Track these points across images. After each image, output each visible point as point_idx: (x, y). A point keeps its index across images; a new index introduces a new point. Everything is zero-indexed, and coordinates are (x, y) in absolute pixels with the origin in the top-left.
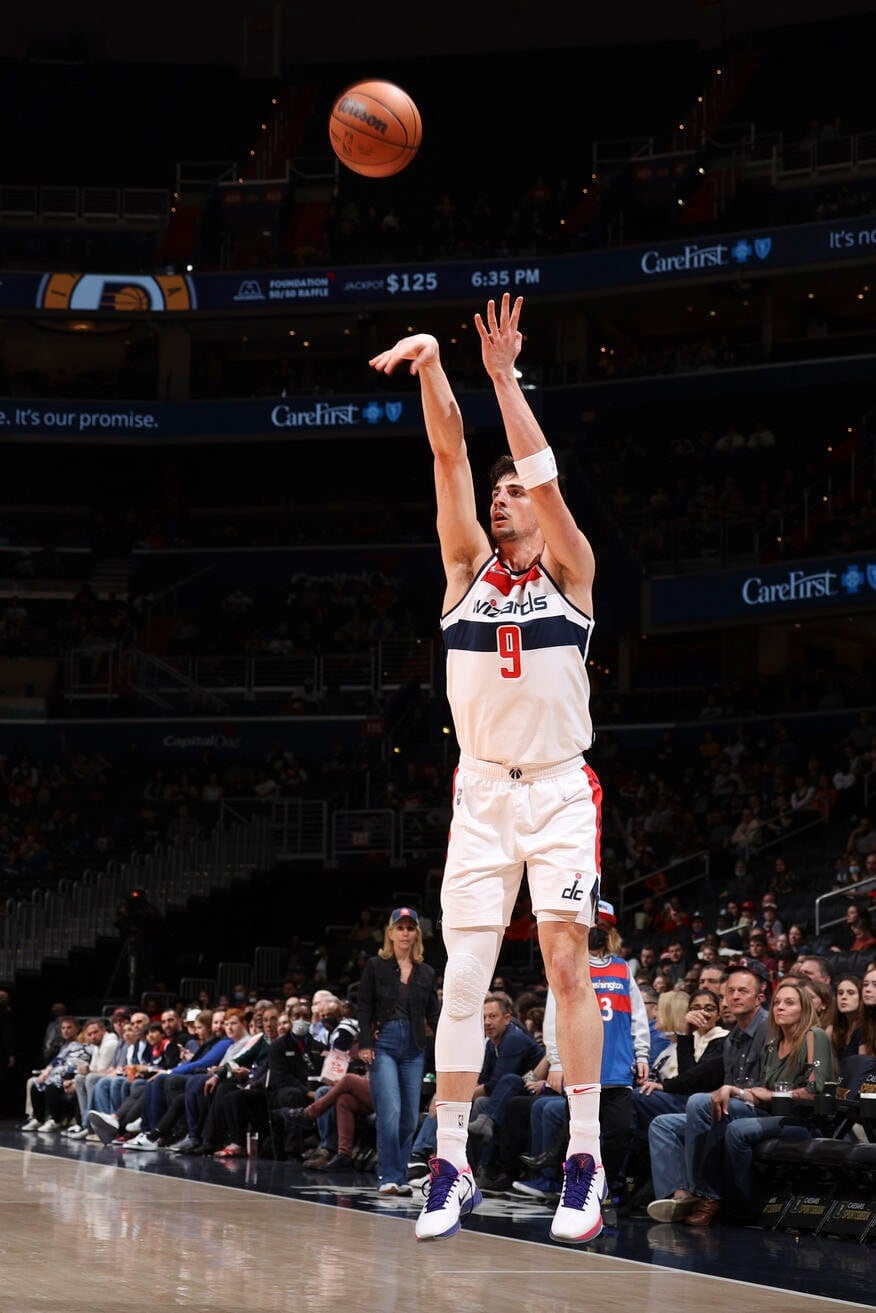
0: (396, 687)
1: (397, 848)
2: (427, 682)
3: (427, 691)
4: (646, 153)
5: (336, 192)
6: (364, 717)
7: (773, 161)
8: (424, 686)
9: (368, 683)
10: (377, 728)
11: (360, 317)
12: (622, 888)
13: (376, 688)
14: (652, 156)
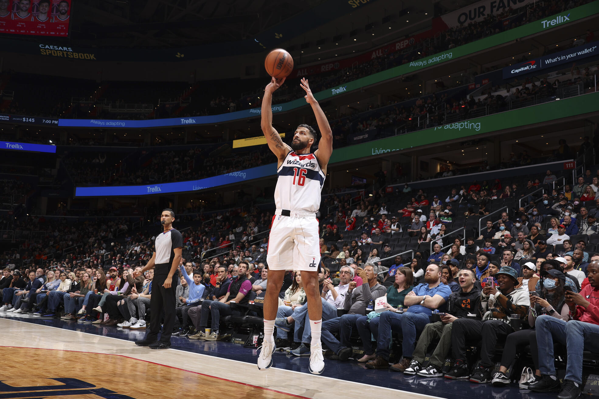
0: (17, 205)
1: (14, 239)
2: (24, 204)
3: (24, 206)
4: (83, 101)
5: (13, 98)
6: (8, 210)
7: (109, 106)
8: (23, 205)
9: (10, 203)
10: (12, 213)
11: (16, 126)
12: (64, 250)
13: (12, 204)
14: (84, 102)
